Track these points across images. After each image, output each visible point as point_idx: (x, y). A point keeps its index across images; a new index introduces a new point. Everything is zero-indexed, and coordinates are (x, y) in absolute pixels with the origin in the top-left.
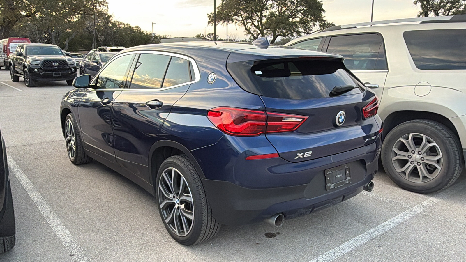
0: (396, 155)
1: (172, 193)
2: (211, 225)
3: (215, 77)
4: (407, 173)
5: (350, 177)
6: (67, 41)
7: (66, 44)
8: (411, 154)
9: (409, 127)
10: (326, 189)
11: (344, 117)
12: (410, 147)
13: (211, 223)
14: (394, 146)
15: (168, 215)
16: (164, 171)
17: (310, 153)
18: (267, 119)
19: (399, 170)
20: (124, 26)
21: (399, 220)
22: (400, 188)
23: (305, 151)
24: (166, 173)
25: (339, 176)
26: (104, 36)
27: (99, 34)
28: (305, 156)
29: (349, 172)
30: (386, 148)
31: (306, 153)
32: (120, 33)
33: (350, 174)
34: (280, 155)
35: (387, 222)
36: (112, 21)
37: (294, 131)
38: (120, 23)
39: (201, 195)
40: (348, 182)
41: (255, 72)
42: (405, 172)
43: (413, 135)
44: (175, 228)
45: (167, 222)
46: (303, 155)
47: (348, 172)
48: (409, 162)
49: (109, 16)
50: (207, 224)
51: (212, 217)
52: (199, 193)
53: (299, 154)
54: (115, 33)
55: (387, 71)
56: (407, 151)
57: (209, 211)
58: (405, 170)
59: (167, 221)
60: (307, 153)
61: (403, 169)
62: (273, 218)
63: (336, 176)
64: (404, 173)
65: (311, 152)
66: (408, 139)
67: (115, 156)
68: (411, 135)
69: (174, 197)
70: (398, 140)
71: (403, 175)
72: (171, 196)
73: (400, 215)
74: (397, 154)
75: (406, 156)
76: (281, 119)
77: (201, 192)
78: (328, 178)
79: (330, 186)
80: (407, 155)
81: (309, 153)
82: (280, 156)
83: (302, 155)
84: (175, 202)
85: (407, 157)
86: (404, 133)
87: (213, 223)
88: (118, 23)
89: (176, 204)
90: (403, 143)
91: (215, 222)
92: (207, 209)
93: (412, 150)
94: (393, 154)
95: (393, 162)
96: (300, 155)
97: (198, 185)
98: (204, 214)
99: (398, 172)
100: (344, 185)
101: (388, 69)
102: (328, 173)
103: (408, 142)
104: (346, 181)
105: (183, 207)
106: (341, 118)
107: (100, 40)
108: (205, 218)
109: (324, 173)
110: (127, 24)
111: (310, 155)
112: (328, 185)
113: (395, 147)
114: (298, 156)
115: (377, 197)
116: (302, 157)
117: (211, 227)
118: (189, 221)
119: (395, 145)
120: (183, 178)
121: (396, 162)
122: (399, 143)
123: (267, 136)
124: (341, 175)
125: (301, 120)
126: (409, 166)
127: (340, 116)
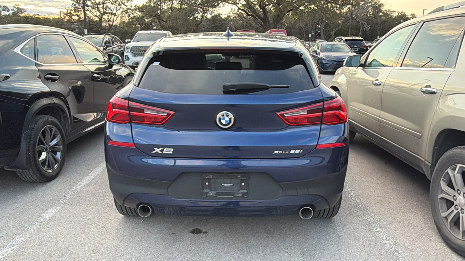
0: (442, 191)
4: (449, 220)
5: (247, 190)
6: (334, 32)
7: (332, 34)
8: (457, 195)
10: (202, 195)
11: (230, 119)
12: (457, 183)
18: (129, 108)
19: (443, 213)
20: (398, 15)
23: (164, 147)
25: (227, 184)
26: (369, 26)
27: (365, 23)
28: (164, 152)
29: (247, 184)
31: (165, 149)
32: (390, 22)
33: (247, 187)
34: (136, 145)
36: (383, 10)
37: (160, 125)
38: (392, 11)
40: (240, 195)
41: (154, 63)
46: (162, 151)
47: (244, 184)
48: (454, 206)
49: (381, 5)
53: (156, 149)
54: (385, 22)
55: (454, 69)
58: (447, 216)
60: (167, 150)
63: (223, 184)
64: (446, 219)
65: (172, 150)
66: (454, 172)
68: (458, 166)
70: (446, 171)
71: (444, 221)
75: (450, 196)
78: (207, 184)
79: (208, 193)
80: (453, 195)
81: (170, 150)
82: (135, 147)
83: (160, 151)
86: (453, 162)
88: (390, 11)
90: (450, 176)
93: (458, 189)
94: (439, 190)
95: (439, 201)
96: (158, 150)
99: (442, 216)
100: (232, 196)
103: (454, 176)
104: (238, 193)
106: (224, 119)
107: (366, 29)
110: (402, 12)
111: (172, 153)
112: (206, 191)
113: (443, 180)
114: (155, 150)
116: (160, 152)
119: (443, 178)
121: (442, 201)
122: (447, 176)
123: (132, 125)
124: (232, 185)
125: (166, 114)
126: (453, 211)
127: (221, 117)
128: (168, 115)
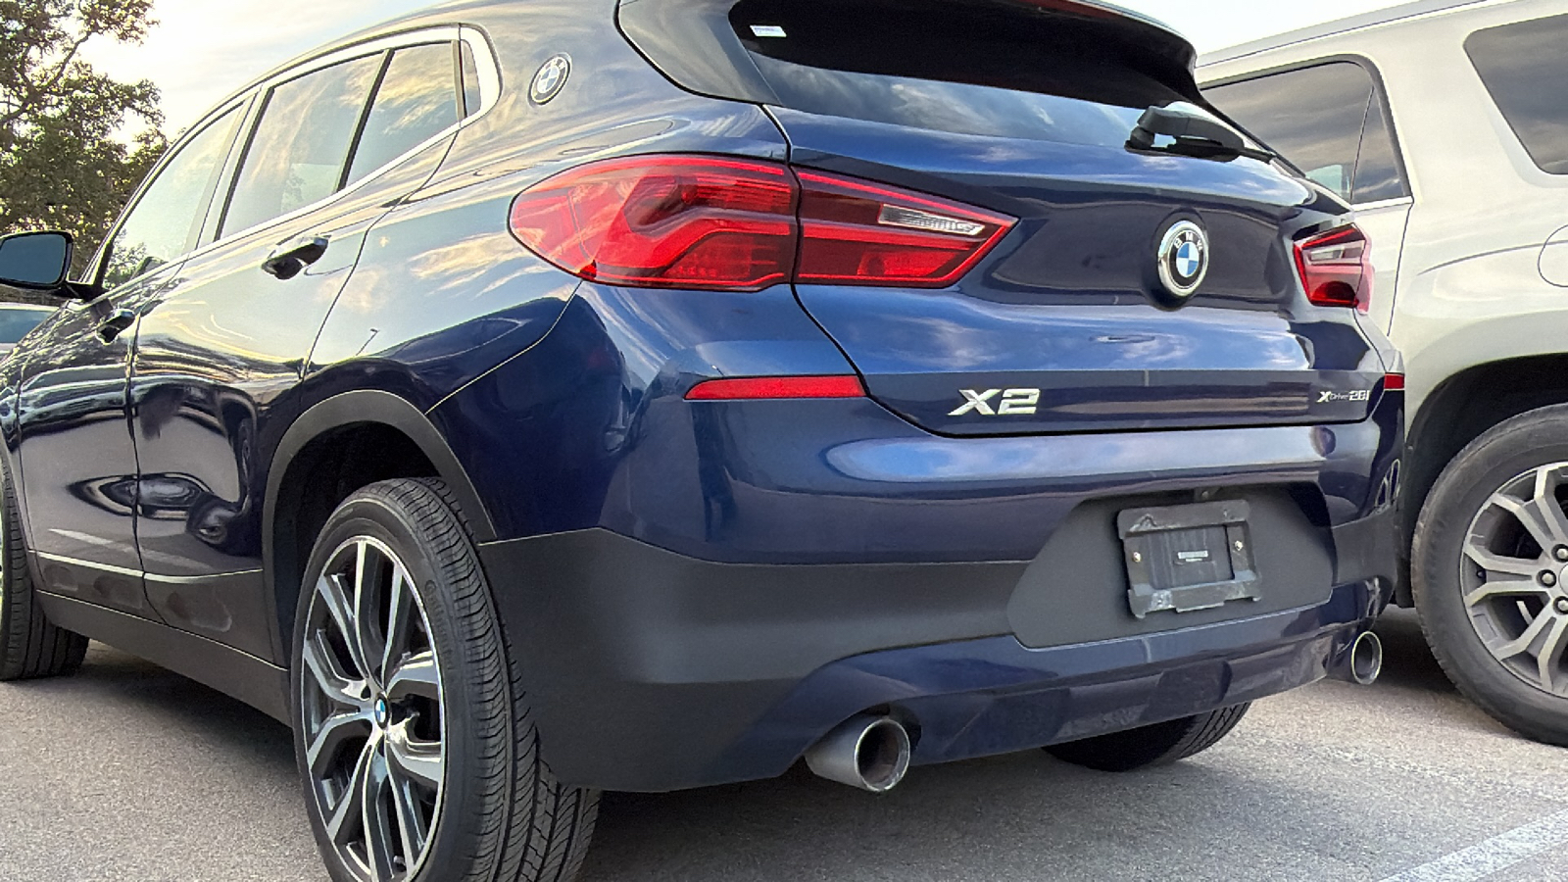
0: (1481, 575)
1: (357, 676)
2: (533, 811)
3: (563, 71)
4: (1543, 658)
5: (1253, 568)
8: (1554, 565)
9: (1530, 435)
10: (1129, 613)
11: (1202, 253)
12: (1547, 531)
13: (535, 802)
14: (1470, 535)
15: (338, 797)
16: (323, 571)
17: (1034, 399)
18: (801, 203)
19: (1502, 648)
21: (1528, 845)
22: (1515, 736)
23: (1004, 380)
24: (335, 578)
25: (1192, 554)
28: (1004, 409)
29: (1246, 543)
30: (1433, 546)
31: (1008, 393)
33: (1250, 555)
34: (869, 386)
35: (1465, 852)
37: (945, 285)
39: (480, 642)
40: (1242, 595)
41: (753, 27)
42: (1532, 652)
43: (1551, 473)
44: (366, 862)
45: (332, 837)
46: (994, 403)
47: (1240, 545)
48: (1550, 605)
50: (513, 801)
51: (537, 761)
52: (472, 631)
53: (971, 393)
55: (1409, 199)
56: (1532, 551)
57: (522, 728)
58: (1528, 647)
59: (333, 829)
60: (1015, 397)
61: (1522, 643)
62: (845, 740)
63: (1180, 555)
64: (1528, 659)
66: (1529, 496)
67: (139, 574)
68: (1542, 474)
69: (366, 693)
70: (1486, 506)
71: (1521, 671)
72: (353, 689)
73: (1525, 829)
74: (1483, 570)
75: (1528, 577)
76: (869, 213)
77: (480, 624)
78: (1138, 556)
79: (1148, 599)
80: (1534, 574)
81: (1027, 397)
82: (868, 394)
83: (989, 402)
84: (371, 717)
85: (1534, 579)
86: (1512, 466)
87: (546, 803)
89: (375, 725)
90: (1510, 517)
91: (557, 796)
92: (508, 713)
93: (1555, 543)
94: (1466, 575)
95: (1470, 612)
97: (467, 592)
98: (492, 741)
99: (1500, 658)
100: (1221, 604)
101: (1411, 195)
102: (1133, 529)
103: (1534, 511)
104: (1234, 589)
105: (404, 734)
106: (1185, 255)
108: (498, 765)
109: (1116, 529)
111: (1032, 410)
112: (1139, 589)
113: (1473, 540)
114: (965, 401)
115: (1407, 768)
116: (987, 411)
117: (536, 823)
118: (424, 794)
119: (1473, 532)
120: (400, 573)
121: (1484, 609)
122: (1492, 521)
123: (797, 290)
124: (1206, 554)
125: (979, 229)
126: (1552, 621)
127: (1179, 245)
128: (990, 229)
